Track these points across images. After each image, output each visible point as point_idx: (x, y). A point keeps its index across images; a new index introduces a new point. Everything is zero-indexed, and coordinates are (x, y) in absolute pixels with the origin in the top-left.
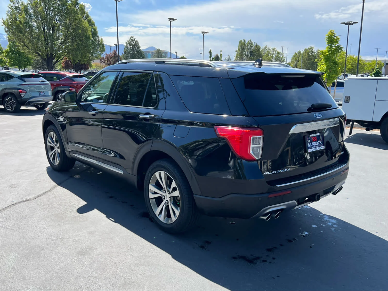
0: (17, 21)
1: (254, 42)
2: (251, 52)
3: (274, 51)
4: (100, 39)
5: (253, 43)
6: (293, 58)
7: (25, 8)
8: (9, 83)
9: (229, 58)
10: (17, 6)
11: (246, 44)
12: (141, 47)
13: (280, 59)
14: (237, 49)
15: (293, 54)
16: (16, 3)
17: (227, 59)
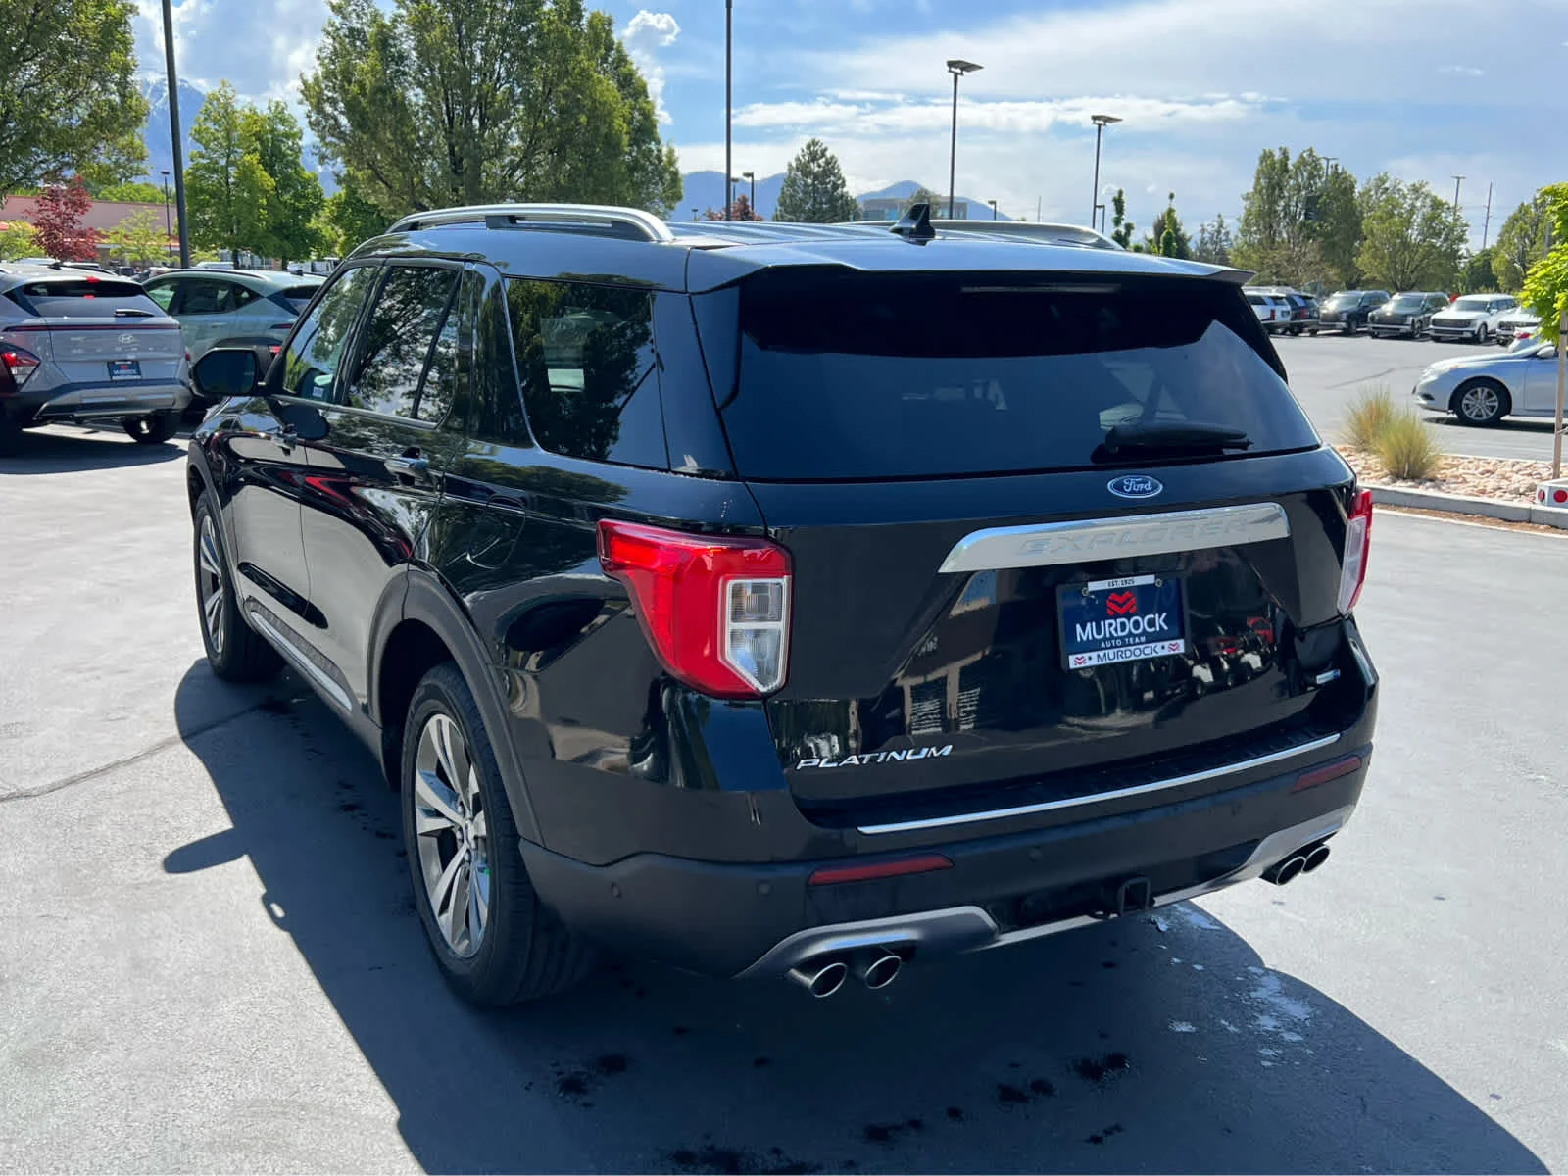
0: (349, 85)
1: (1328, 160)
2: (1311, 202)
3: (1417, 199)
4: (665, 150)
5: (1324, 163)
6: (1508, 229)
7: (380, 33)
8: (240, 318)
9: (1221, 226)
10: (358, 26)
11: (1293, 165)
12: (847, 184)
13: (1444, 230)
14: (1249, 186)
15: (1512, 211)
16: (354, 15)
17: (1210, 229)
